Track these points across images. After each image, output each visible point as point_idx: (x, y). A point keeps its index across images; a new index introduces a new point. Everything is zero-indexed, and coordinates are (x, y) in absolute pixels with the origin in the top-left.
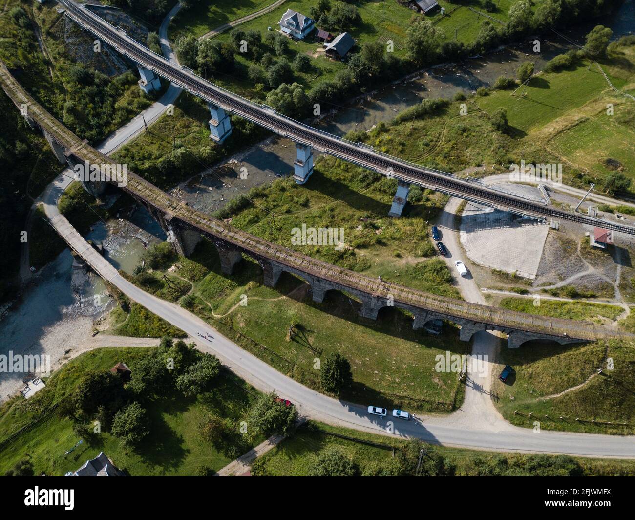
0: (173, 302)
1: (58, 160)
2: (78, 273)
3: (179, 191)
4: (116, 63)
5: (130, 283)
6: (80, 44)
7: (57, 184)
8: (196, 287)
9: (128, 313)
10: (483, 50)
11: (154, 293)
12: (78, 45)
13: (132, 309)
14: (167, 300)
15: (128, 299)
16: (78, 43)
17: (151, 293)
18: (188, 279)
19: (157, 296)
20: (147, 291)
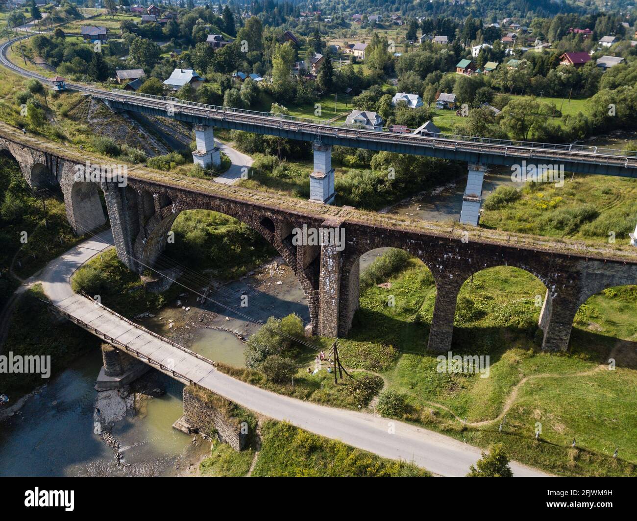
0: (359, 410)
1: (72, 228)
2: (108, 397)
3: (278, 266)
4: (155, 146)
5: (248, 385)
6: (109, 124)
7: (68, 258)
8: (390, 379)
9: (255, 449)
10: (581, 134)
11: (308, 396)
12: (106, 125)
13: (264, 438)
14: (345, 407)
15: (251, 415)
16: (106, 123)
17: (301, 398)
18: (367, 368)
19: (318, 401)
20: (291, 394)
